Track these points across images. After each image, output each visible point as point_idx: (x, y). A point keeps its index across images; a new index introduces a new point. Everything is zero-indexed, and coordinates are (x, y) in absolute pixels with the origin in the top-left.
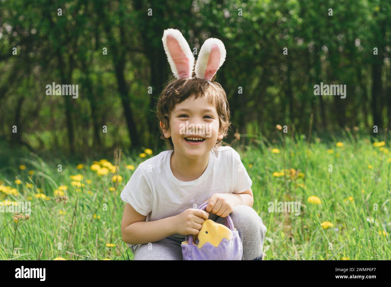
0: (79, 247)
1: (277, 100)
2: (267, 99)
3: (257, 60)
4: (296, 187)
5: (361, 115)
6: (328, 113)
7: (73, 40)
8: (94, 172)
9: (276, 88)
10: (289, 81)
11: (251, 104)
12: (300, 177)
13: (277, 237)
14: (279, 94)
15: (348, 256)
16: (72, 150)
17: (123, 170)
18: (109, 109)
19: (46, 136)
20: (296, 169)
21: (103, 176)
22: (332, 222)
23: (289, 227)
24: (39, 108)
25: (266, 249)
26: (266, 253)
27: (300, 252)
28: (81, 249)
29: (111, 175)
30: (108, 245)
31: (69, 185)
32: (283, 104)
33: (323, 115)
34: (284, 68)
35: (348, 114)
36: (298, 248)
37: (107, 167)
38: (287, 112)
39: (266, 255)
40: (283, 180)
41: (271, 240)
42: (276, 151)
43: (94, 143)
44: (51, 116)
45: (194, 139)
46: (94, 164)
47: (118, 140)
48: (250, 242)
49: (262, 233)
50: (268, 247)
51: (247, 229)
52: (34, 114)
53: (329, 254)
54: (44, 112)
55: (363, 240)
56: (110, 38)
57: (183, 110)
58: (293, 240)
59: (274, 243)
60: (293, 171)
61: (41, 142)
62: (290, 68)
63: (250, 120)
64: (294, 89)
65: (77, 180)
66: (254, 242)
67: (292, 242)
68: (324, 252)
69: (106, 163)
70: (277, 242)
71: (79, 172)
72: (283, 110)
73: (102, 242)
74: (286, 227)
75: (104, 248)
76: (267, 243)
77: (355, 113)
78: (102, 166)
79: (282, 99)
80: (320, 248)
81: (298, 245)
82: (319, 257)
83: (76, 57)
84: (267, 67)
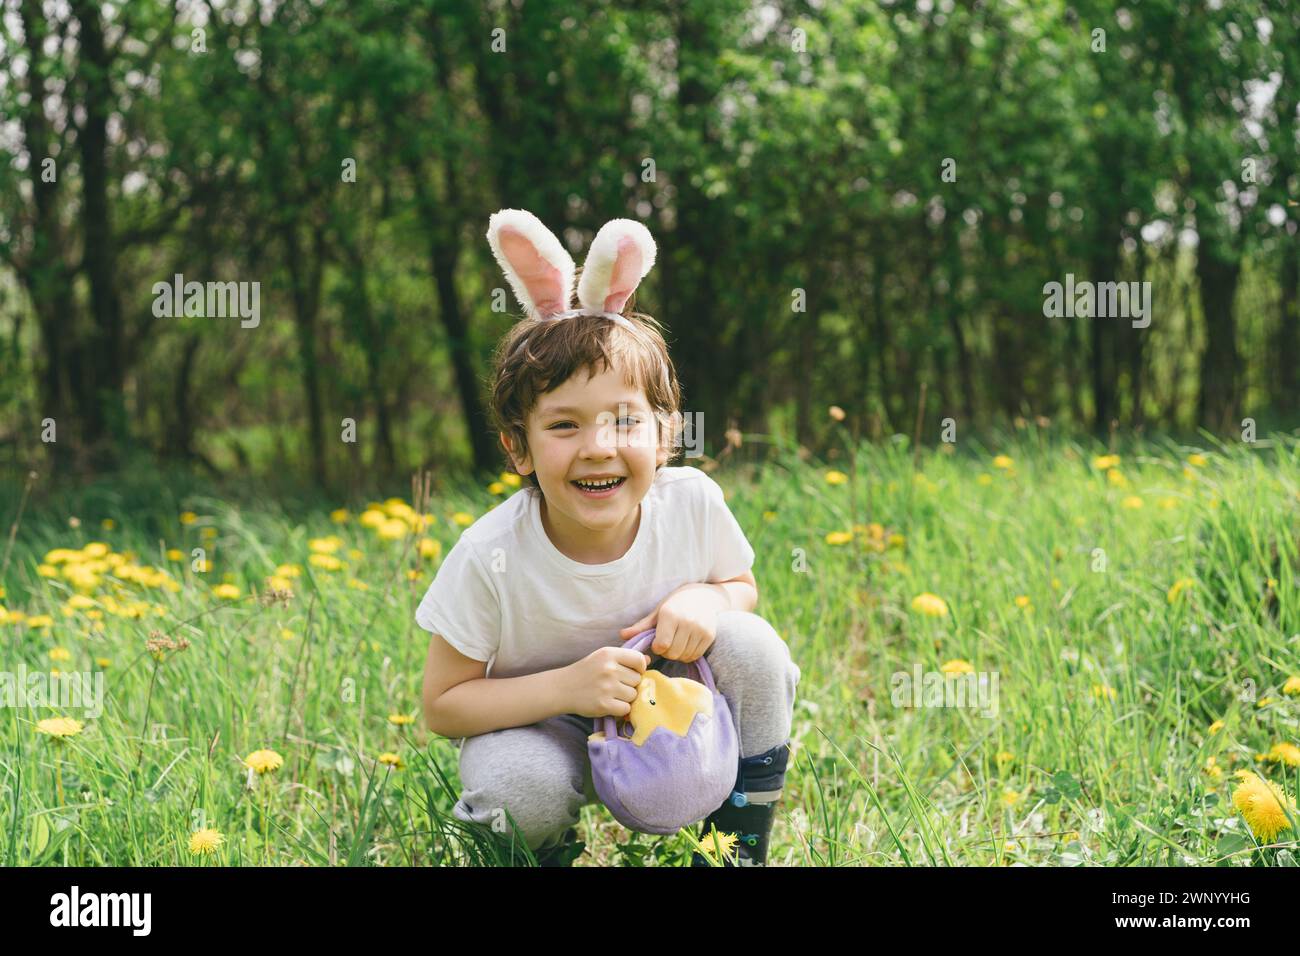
0: (319, 724)
1: (847, 348)
2: (821, 346)
3: (796, 244)
4: (884, 571)
5: (1062, 391)
6: (979, 385)
7: (325, 192)
8: (367, 531)
9: (845, 316)
10: (878, 298)
11: (781, 357)
12: (894, 546)
13: (830, 699)
14: (852, 332)
15: (1012, 749)
16: (319, 474)
17: (444, 525)
18: (417, 369)
19: (257, 439)
20: (886, 526)
21: (392, 541)
22: (972, 661)
23: (864, 673)
24: (238, 366)
25: (802, 729)
26: (801, 741)
27: (891, 737)
28: (324, 728)
29: (414, 536)
30: (396, 718)
31: (304, 563)
32: (862, 356)
33: (966, 389)
34: (867, 266)
35: (1030, 385)
36: (886, 730)
37: (403, 519)
38: (874, 381)
39: (801, 745)
40: (851, 552)
41: (813, 708)
42: (835, 477)
43: (377, 456)
44: (271, 389)
45: (597, 484)
46: (370, 509)
47: (438, 448)
48: (760, 703)
49: (789, 683)
50: (807, 726)
51: (752, 670)
52: (229, 380)
53: (964, 743)
54: (254, 375)
55: (1051, 708)
56: (420, 189)
57: (561, 411)
58: (871, 707)
59: (824, 715)
60: (877, 529)
61: (241, 455)
62: (882, 269)
63: (779, 400)
64: (893, 318)
65: (325, 549)
66: (770, 703)
67: (867, 713)
68: (949, 741)
69: (398, 508)
70: (830, 711)
71: (333, 529)
72: (864, 374)
73: (379, 713)
74: (856, 673)
75: (384, 726)
76: (804, 715)
77: (1047, 381)
78: (389, 517)
79: (859, 345)
80: (941, 729)
81: (884, 722)
82: (938, 751)
83: (330, 236)
84: (821, 262)
